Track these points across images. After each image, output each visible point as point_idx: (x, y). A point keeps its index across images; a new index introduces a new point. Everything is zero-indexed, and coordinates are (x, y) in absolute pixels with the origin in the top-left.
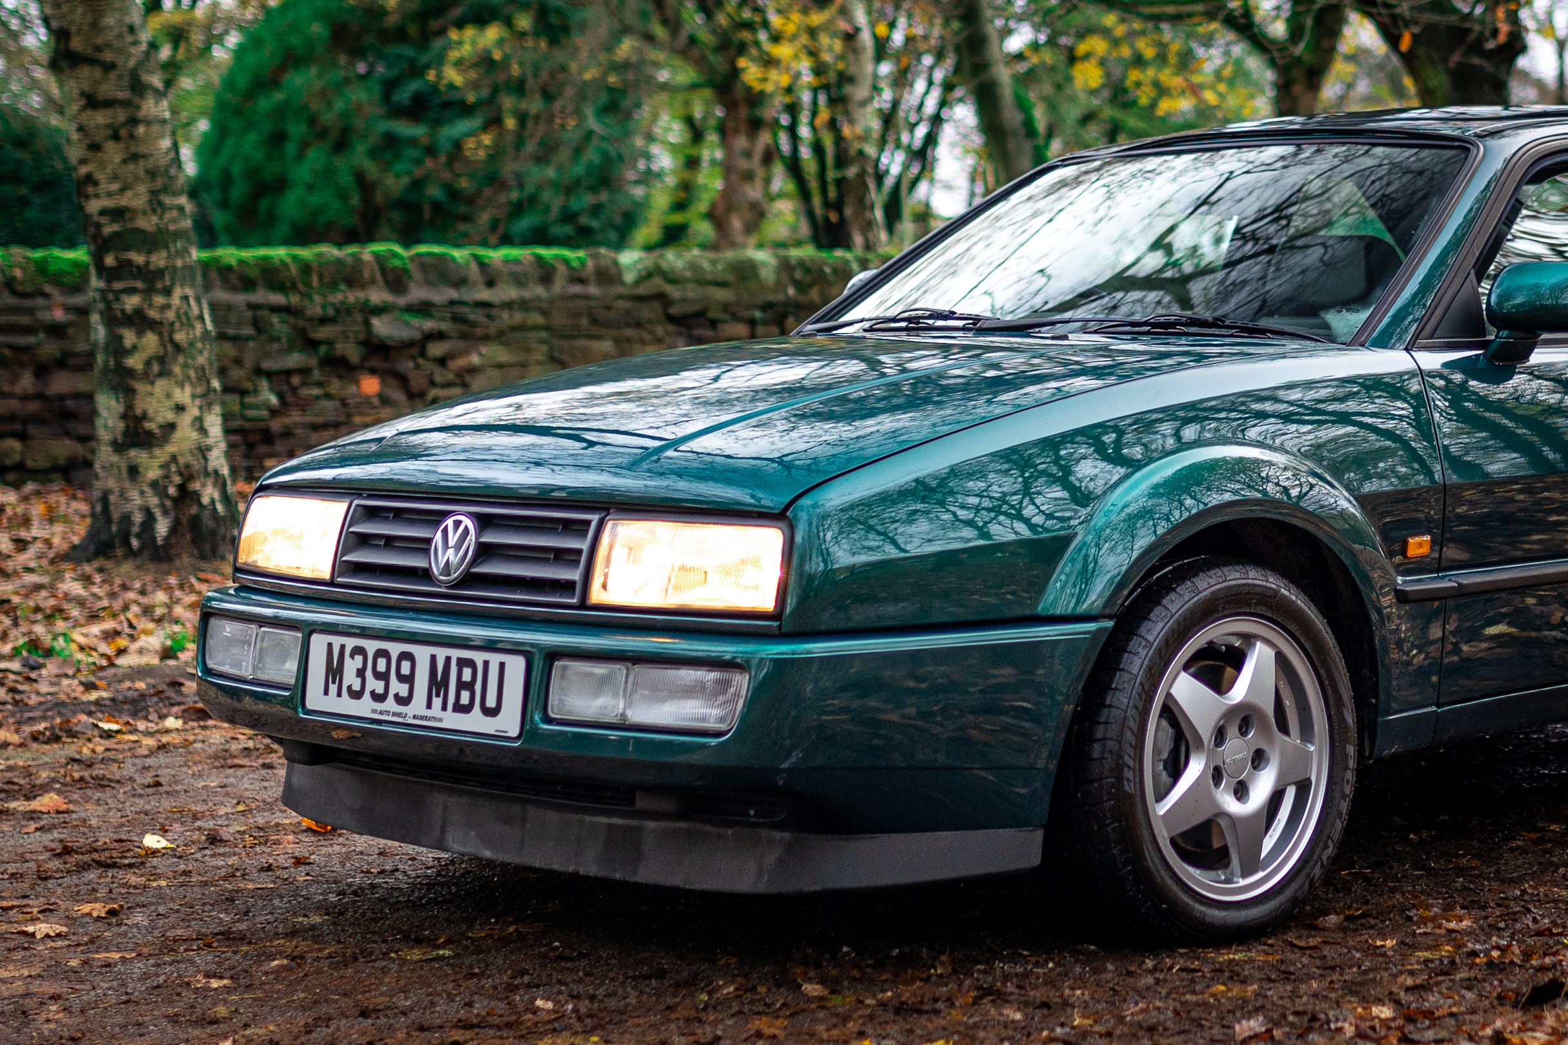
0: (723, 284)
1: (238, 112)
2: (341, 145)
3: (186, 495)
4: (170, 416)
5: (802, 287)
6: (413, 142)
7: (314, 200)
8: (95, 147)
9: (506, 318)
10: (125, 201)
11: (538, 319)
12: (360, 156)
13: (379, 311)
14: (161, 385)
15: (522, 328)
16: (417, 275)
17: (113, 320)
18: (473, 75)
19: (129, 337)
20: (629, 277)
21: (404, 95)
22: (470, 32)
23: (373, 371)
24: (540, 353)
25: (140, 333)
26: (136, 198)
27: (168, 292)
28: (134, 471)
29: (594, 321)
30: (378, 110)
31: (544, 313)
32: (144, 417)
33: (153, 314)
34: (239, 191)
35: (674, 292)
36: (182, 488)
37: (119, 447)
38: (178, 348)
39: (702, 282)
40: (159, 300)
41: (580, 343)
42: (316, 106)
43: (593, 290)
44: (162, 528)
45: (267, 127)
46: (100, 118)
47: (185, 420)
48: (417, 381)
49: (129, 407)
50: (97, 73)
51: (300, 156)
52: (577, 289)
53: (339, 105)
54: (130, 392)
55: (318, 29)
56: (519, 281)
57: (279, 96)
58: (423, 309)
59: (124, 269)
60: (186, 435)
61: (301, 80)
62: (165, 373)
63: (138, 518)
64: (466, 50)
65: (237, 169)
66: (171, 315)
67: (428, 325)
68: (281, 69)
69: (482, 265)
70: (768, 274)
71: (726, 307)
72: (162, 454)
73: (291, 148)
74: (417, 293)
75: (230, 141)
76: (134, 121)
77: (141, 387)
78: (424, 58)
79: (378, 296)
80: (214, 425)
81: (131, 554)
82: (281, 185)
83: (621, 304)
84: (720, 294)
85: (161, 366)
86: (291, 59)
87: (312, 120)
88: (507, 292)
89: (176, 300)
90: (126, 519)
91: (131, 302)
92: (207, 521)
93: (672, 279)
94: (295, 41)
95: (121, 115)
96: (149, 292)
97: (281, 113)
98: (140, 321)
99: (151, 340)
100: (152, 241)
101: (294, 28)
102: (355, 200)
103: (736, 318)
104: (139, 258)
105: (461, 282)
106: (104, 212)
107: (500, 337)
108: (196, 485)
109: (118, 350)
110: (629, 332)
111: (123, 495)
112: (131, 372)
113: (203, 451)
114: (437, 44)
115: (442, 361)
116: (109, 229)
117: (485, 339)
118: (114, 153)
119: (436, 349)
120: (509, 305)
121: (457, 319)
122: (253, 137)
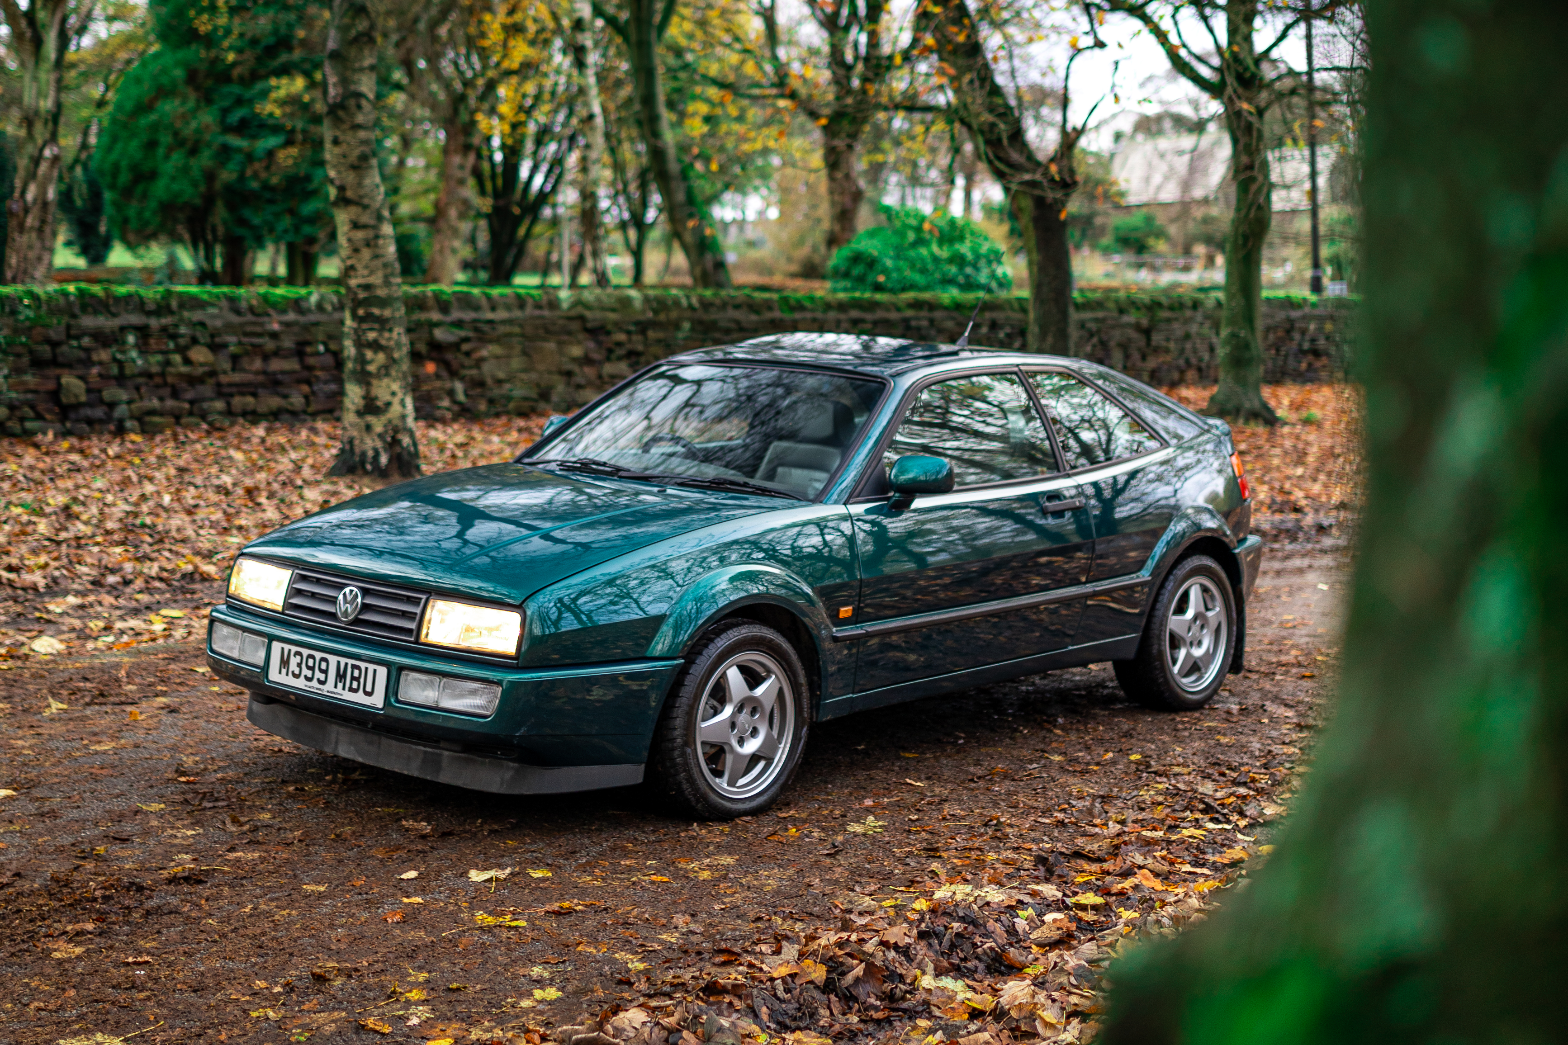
0: (613, 310)
1: (125, 126)
2: (194, 151)
3: (395, 442)
4: (388, 398)
5: (656, 312)
6: (239, 150)
7: (176, 187)
8: (356, 250)
9: (502, 329)
10: (372, 280)
11: (517, 330)
12: (205, 159)
13: (438, 324)
14: (385, 381)
15: (509, 335)
16: (455, 304)
17: (360, 344)
18: (288, 110)
19: (369, 354)
20: (565, 305)
21: (234, 118)
22: (284, 81)
23: (432, 359)
24: (518, 349)
25: (376, 352)
26: (376, 279)
27: (390, 330)
28: (368, 428)
29: (547, 331)
30: (216, 129)
31: (521, 326)
32: (376, 398)
33: (383, 342)
34: (124, 178)
35: (588, 314)
36: (393, 438)
37: (360, 413)
38: (394, 361)
39: (604, 309)
40: (386, 335)
41: (539, 344)
42: (179, 124)
43: (546, 313)
44: (384, 459)
45: (144, 137)
46: (360, 235)
47: (396, 401)
48: (455, 364)
49: (368, 392)
50: (360, 210)
51: (167, 157)
52: (537, 312)
53: (194, 125)
54: (368, 384)
55: (179, 73)
56: (508, 308)
57: (153, 117)
58: (459, 324)
59: (369, 317)
60: (396, 409)
61: (169, 107)
62: (387, 375)
63: (370, 453)
64: (282, 93)
65: (124, 163)
66: (392, 343)
67: (463, 333)
68: (156, 98)
69: (489, 298)
70: (638, 304)
71: (616, 324)
72: (384, 419)
73: (161, 151)
74: (456, 314)
75: (119, 146)
76: (377, 237)
77: (375, 382)
78: (248, 94)
79: (435, 316)
80: (409, 402)
81: (366, 473)
82: (153, 175)
83: (561, 322)
84: (612, 316)
85: (385, 371)
86: (162, 92)
87: (176, 134)
88: (501, 314)
89: (395, 335)
90: (363, 454)
91: (372, 336)
92: (406, 456)
93: (587, 306)
94: (165, 80)
95: (370, 233)
96: (381, 330)
97: (155, 127)
98: (376, 346)
99: (381, 357)
100: (383, 303)
101: (164, 71)
102: (202, 188)
103: (621, 330)
104: (376, 311)
105: (477, 308)
106: (360, 286)
107: (498, 340)
108: (400, 436)
109: (362, 361)
110: (565, 338)
111: (362, 441)
112: (370, 374)
113: (403, 417)
114: (259, 86)
115: (468, 354)
116: (362, 295)
117: (490, 341)
118: (366, 254)
119: (465, 347)
120: (503, 322)
121: (477, 330)
122: (134, 144)
